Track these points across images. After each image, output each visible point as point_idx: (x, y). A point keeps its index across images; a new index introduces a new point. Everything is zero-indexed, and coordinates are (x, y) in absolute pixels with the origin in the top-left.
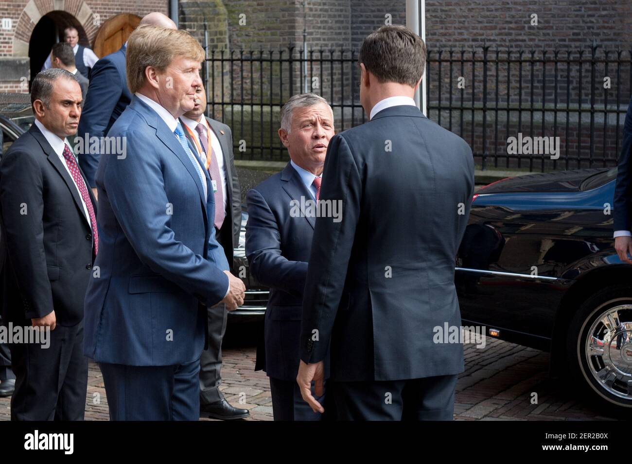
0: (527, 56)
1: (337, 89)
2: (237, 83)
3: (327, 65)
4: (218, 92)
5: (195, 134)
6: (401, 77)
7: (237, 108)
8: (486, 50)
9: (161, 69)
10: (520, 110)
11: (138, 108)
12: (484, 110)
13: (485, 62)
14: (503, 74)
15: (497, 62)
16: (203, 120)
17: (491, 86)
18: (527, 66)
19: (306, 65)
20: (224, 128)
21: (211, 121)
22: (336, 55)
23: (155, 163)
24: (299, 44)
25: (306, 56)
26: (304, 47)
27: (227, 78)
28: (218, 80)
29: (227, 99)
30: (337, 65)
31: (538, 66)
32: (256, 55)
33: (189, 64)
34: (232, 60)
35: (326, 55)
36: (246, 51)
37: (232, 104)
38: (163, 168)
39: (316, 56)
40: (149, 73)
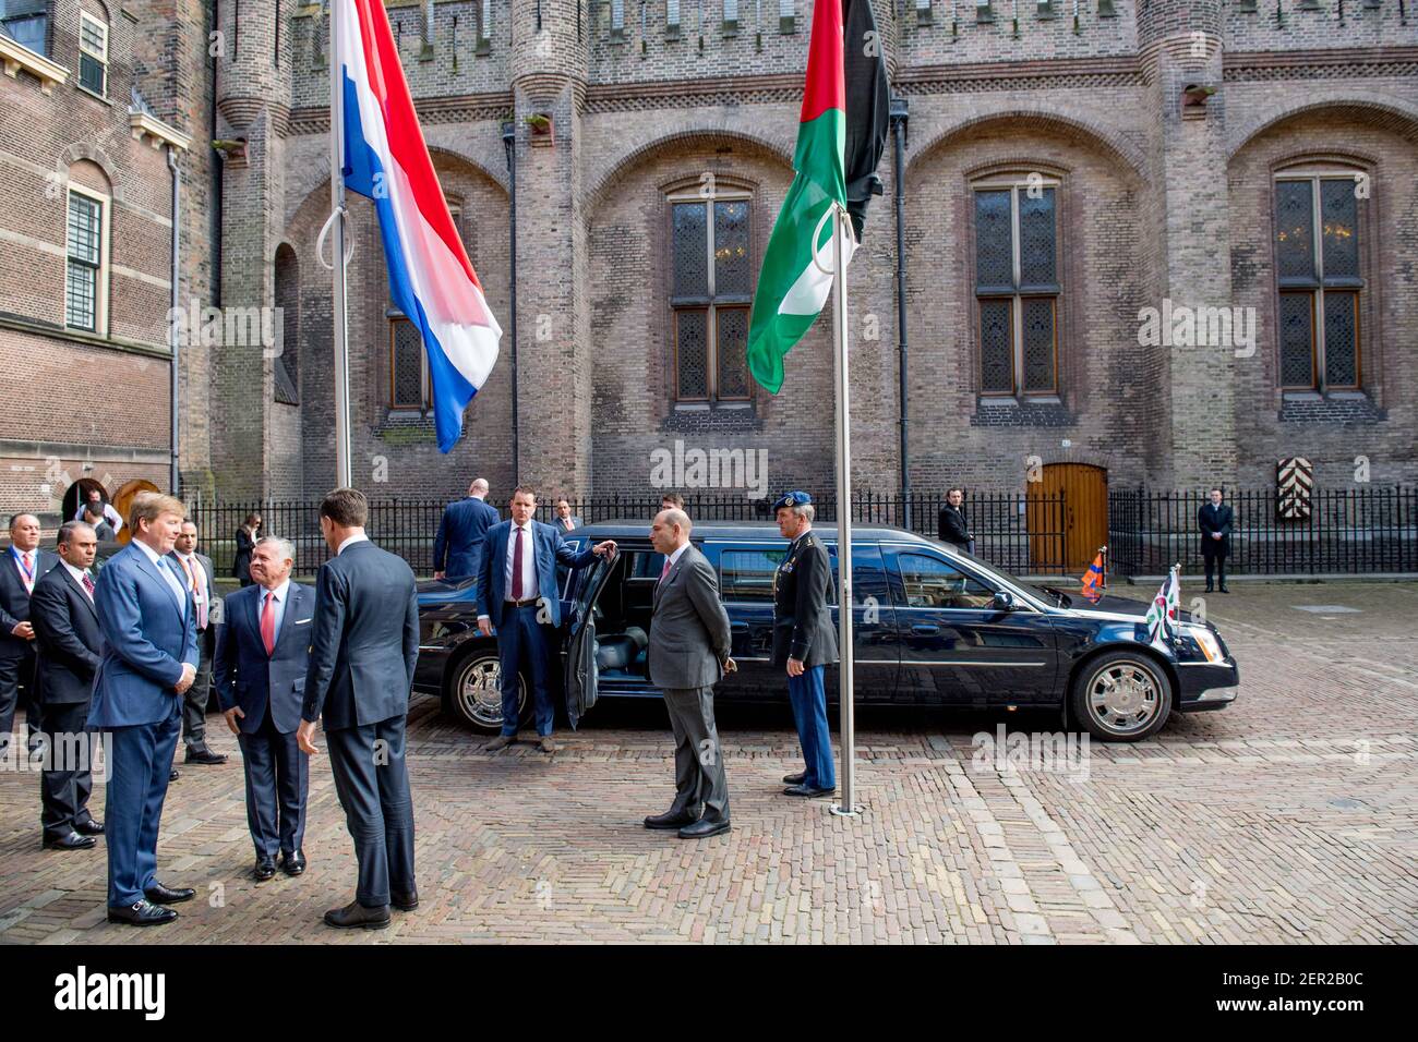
0: (422, 504)
1: (293, 527)
2: (221, 526)
3: (286, 512)
4: (207, 531)
5: (186, 564)
6: (357, 523)
7: (221, 542)
8: (395, 500)
9: (151, 520)
10: (418, 539)
11: (131, 549)
12: (395, 539)
13: (395, 508)
14: (406, 516)
15: (402, 508)
16: (192, 555)
17: (399, 523)
18: (422, 510)
19: (271, 512)
20: (206, 560)
21: (199, 556)
22: (293, 505)
23: (130, 585)
24: (266, 499)
25: (271, 506)
26: (270, 501)
27: (214, 523)
28: (207, 523)
29: (214, 536)
30: (293, 512)
31: (429, 511)
32: (235, 506)
33: (172, 518)
34: (217, 510)
35: (286, 505)
36: (228, 503)
37: (217, 539)
38: (137, 587)
39: (278, 506)
40: (142, 523)
